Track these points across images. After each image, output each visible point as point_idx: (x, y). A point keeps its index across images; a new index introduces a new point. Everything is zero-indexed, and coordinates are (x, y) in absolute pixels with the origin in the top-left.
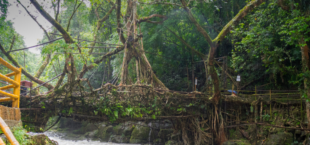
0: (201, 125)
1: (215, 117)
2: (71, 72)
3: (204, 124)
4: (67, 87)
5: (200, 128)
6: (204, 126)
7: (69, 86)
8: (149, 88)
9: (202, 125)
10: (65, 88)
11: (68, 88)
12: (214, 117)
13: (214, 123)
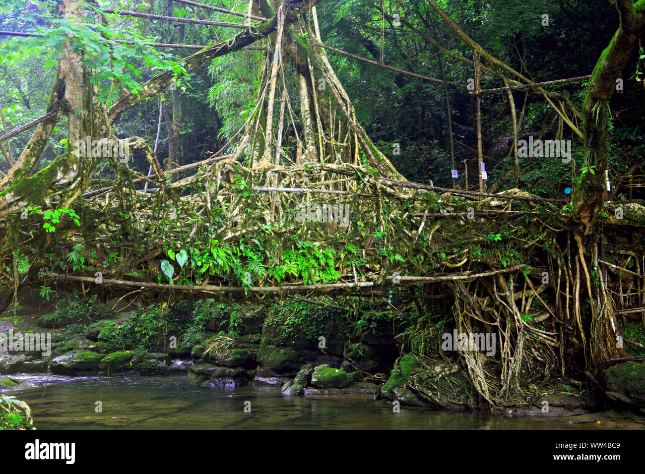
0: (518, 303)
1: (578, 276)
2: (83, 112)
3: (530, 300)
4: (65, 172)
5: (518, 314)
6: (531, 306)
7: (75, 167)
8: (364, 176)
9: (524, 302)
10: (60, 175)
11: (72, 174)
12: (574, 278)
13: (572, 300)
